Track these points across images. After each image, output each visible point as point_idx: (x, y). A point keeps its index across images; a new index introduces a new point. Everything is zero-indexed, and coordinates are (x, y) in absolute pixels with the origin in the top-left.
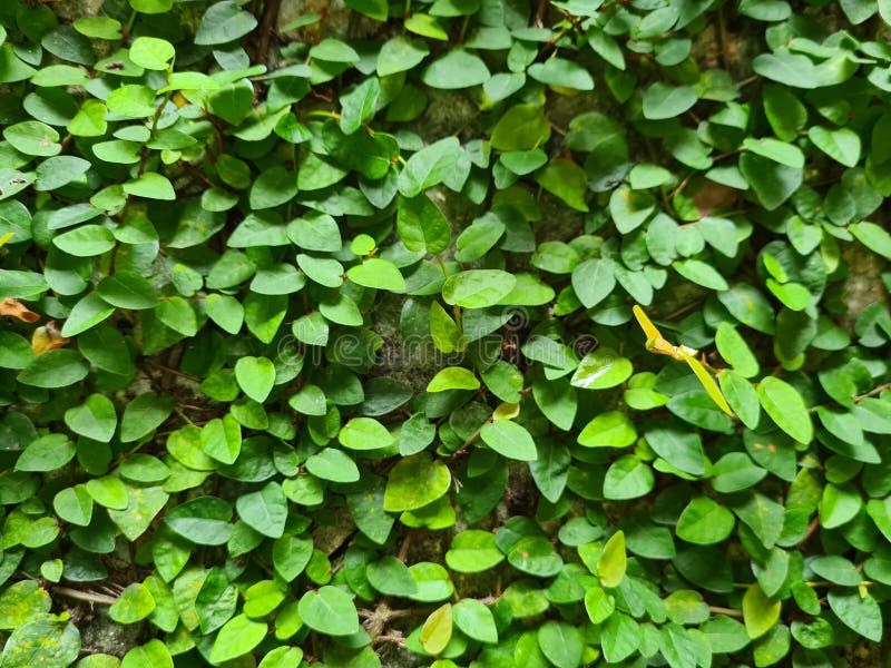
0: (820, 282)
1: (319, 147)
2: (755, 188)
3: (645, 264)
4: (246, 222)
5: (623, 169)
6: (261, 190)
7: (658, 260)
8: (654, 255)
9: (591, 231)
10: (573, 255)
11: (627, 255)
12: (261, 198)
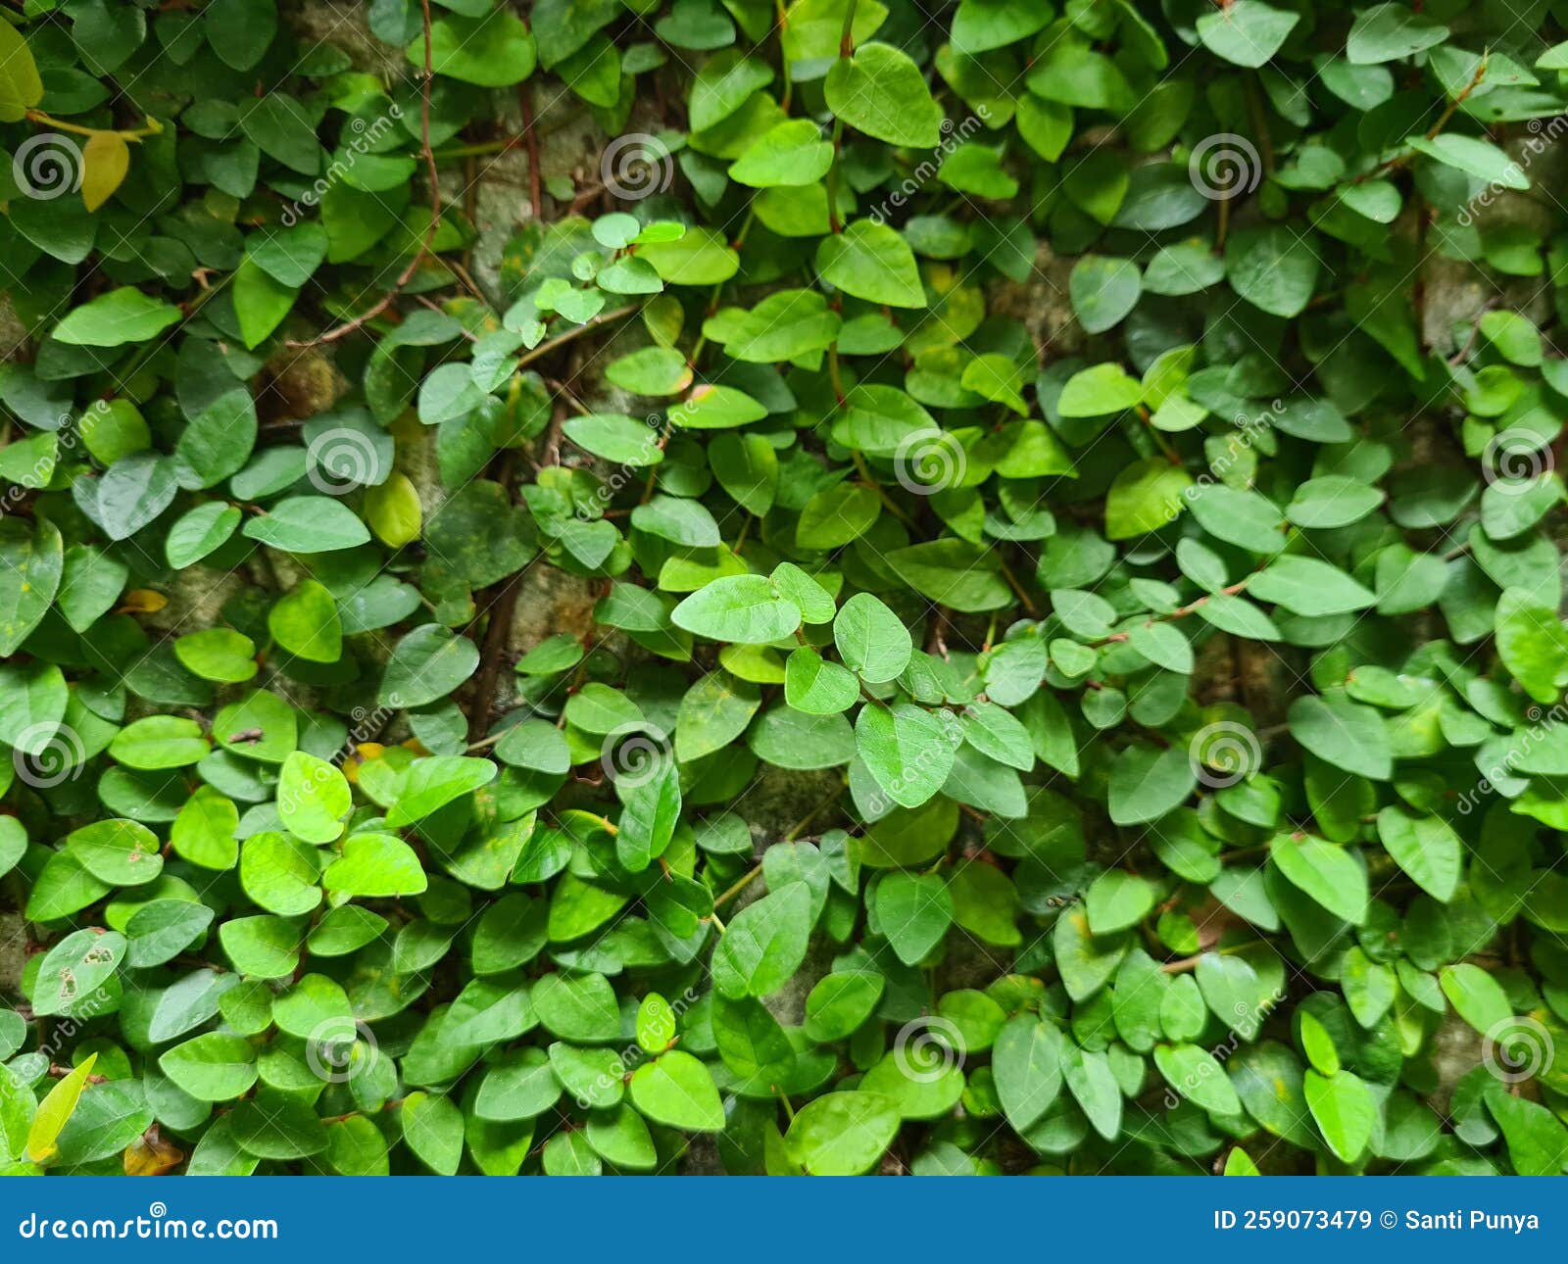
0: (1393, 1066)
1: (584, 868)
2: (1290, 925)
3: (1110, 1043)
4: (465, 995)
5: (1077, 874)
6: (489, 942)
7: (1131, 1043)
8: (1125, 1033)
9: (1026, 968)
10: (996, 1011)
11: (1081, 1026)
12: (488, 957)
